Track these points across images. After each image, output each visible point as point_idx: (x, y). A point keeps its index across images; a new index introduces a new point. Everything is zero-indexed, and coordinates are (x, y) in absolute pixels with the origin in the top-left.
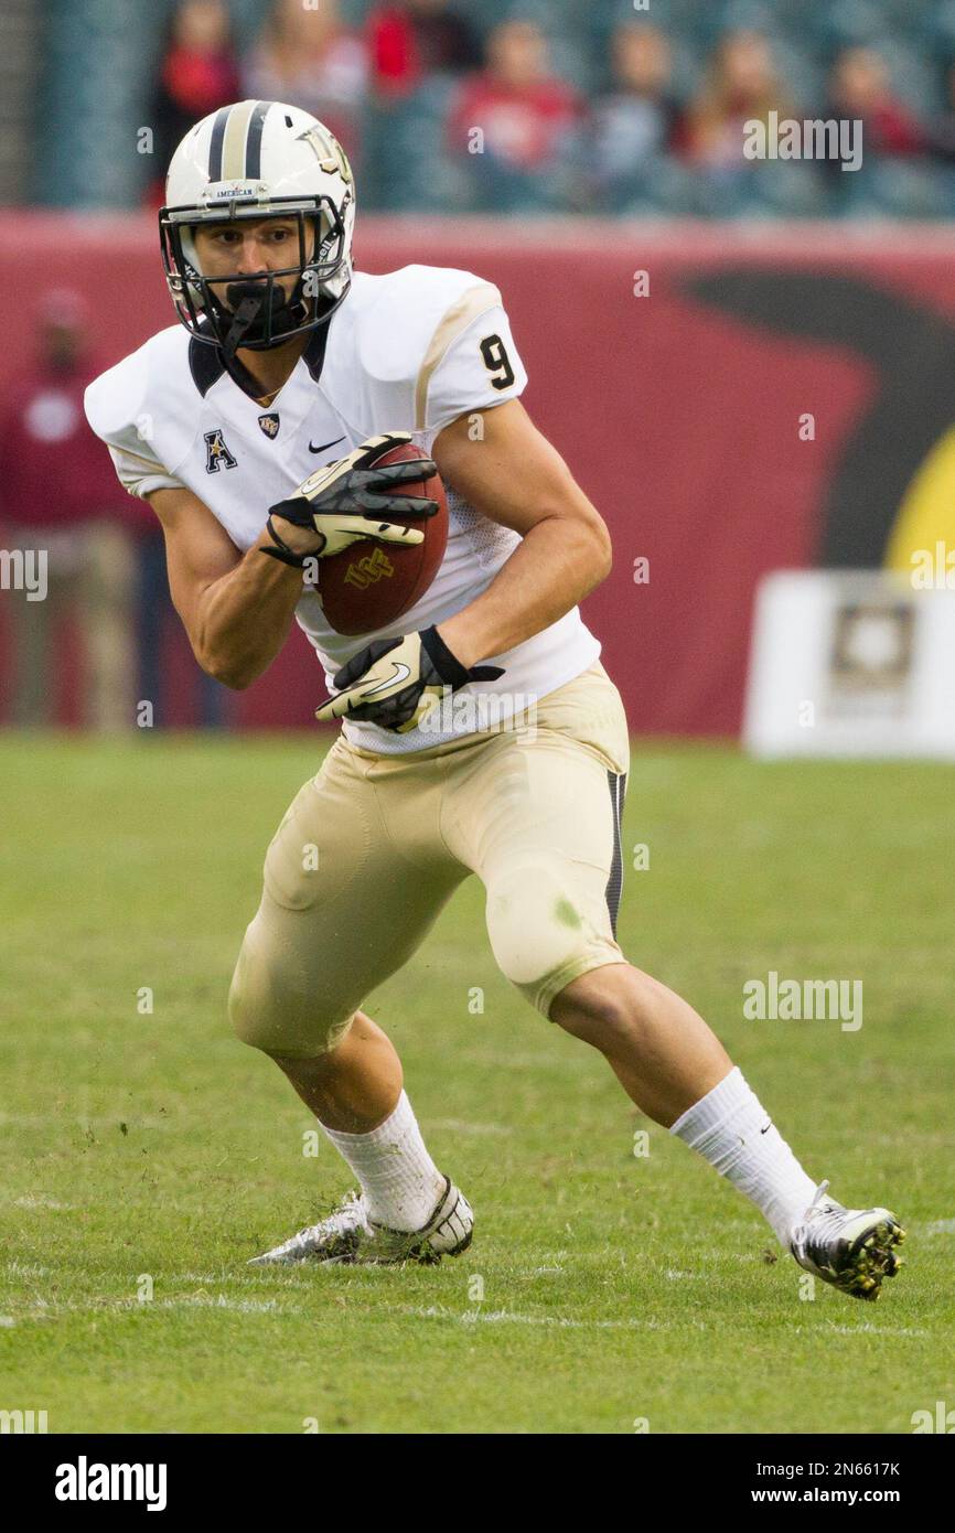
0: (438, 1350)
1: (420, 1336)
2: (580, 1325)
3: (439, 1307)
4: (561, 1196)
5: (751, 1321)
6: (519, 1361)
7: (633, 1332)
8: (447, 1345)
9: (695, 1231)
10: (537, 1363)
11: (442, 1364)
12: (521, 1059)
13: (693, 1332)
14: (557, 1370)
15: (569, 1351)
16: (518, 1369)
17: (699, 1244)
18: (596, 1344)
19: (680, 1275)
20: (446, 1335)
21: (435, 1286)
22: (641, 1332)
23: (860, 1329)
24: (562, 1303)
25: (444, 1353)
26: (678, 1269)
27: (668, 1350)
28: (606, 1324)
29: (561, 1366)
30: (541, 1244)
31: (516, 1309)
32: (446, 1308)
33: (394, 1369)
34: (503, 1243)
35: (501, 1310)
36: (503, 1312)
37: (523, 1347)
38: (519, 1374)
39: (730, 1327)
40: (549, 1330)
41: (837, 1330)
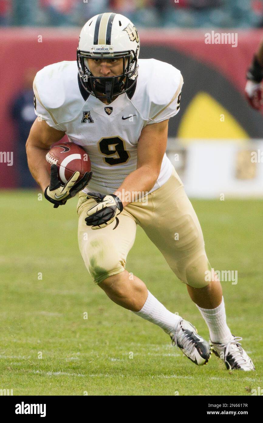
0: (40, 384)
1: (34, 379)
2: (84, 376)
3: (40, 370)
4: (78, 336)
5: (138, 374)
6: (65, 387)
7: (101, 378)
8: (43, 382)
9: (120, 346)
10: (71, 388)
11: (41, 388)
12: (65, 292)
13: (120, 378)
14: (77, 390)
15: (80, 384)
16: (65, 390)
17: (121, 350)
18: (90, 382)
19: (115, 360)
20: (42, 379)
21: (38, 364)
22: (103, 378)
23: (172, 376)
24: (78, 369)
25: (41, 385)
26: (115, 358)
27: (112, 384)
28: (92, 375)
29: (78, 389)
30: (72, 350)
31: (64, 371)
32: (42, 370)
33: (26, 390)
34: (60, 350)
35: (59, 371)
36: (60, 372)
37: (66, 383)
38: (65, 391)
39: (131, 376)
40: (75, 377)
41: (165, 377)
